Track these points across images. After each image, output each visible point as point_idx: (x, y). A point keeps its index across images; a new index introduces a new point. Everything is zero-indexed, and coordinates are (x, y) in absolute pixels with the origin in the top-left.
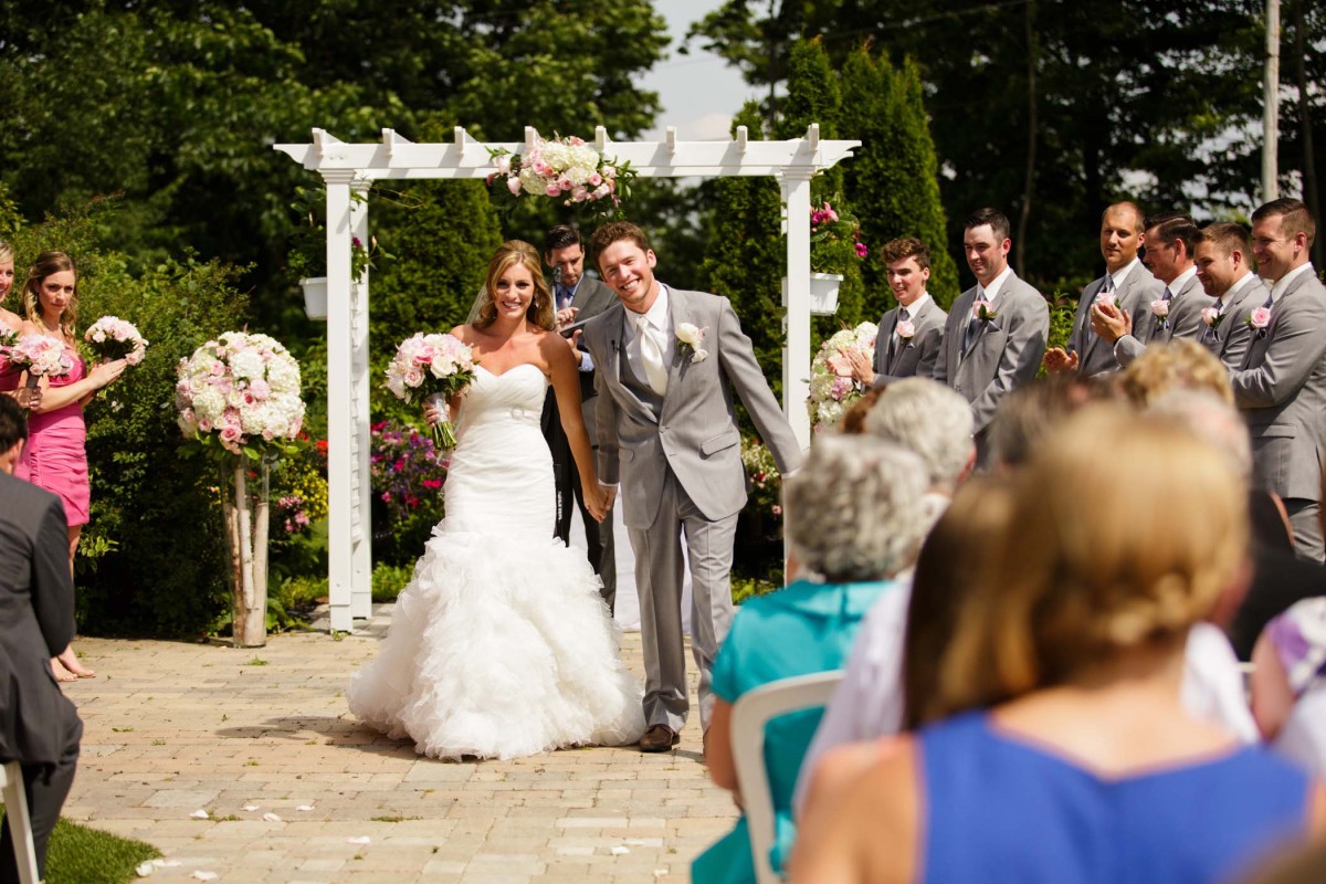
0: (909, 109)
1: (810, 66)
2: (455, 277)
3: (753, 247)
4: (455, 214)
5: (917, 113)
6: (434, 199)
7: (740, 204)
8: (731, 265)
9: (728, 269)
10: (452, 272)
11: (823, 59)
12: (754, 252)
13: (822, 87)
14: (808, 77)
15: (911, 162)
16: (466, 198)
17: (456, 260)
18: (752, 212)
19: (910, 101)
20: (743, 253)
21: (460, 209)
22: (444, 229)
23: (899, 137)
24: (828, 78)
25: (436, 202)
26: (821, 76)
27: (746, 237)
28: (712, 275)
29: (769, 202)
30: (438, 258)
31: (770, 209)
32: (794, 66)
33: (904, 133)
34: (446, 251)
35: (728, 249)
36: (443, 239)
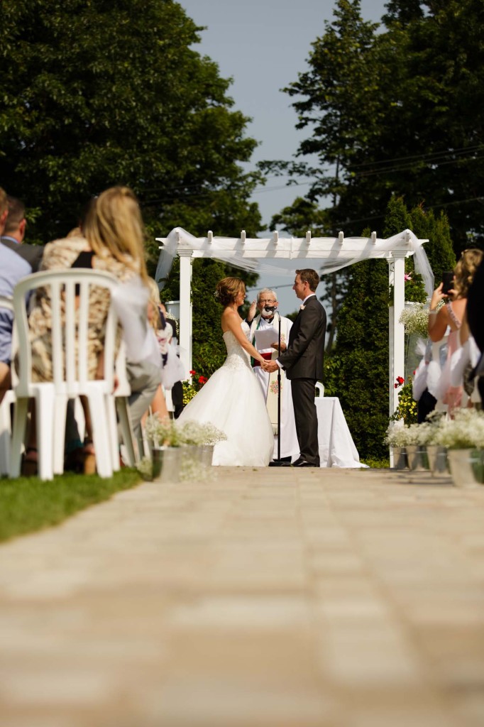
0: (444, 237)
1: (398, 211)
2: (211, 319)
3: (368, 301)
4: (212, 287)
5: (447, 240)
6: (201, 279)
7: (361, 280)
8: (357, 310)
9: (356, 312)
10: (210, 316)
11: (404, 208)
12: (368, 304)
13: (403, 221)
14: (396, 216)
15: (445, 265)
16: (217, 279)
17: (212, 311)
18: (368, 284)
19: (444, 234)
20: (363, 305)
21: (214, 284)
22: (206, 294)
23: (439, 251)
24: (406, 217)
25: (203, 281)
26: (403, 216)
27: (365, 296)
28: (347, 316)
29: (376, 278)
30: (203, 309)
31: (377, 282)
32: (390, 210)
33: (442, 250)
34: (208, 306)
35: (355, 302)
36: (206, 300)
